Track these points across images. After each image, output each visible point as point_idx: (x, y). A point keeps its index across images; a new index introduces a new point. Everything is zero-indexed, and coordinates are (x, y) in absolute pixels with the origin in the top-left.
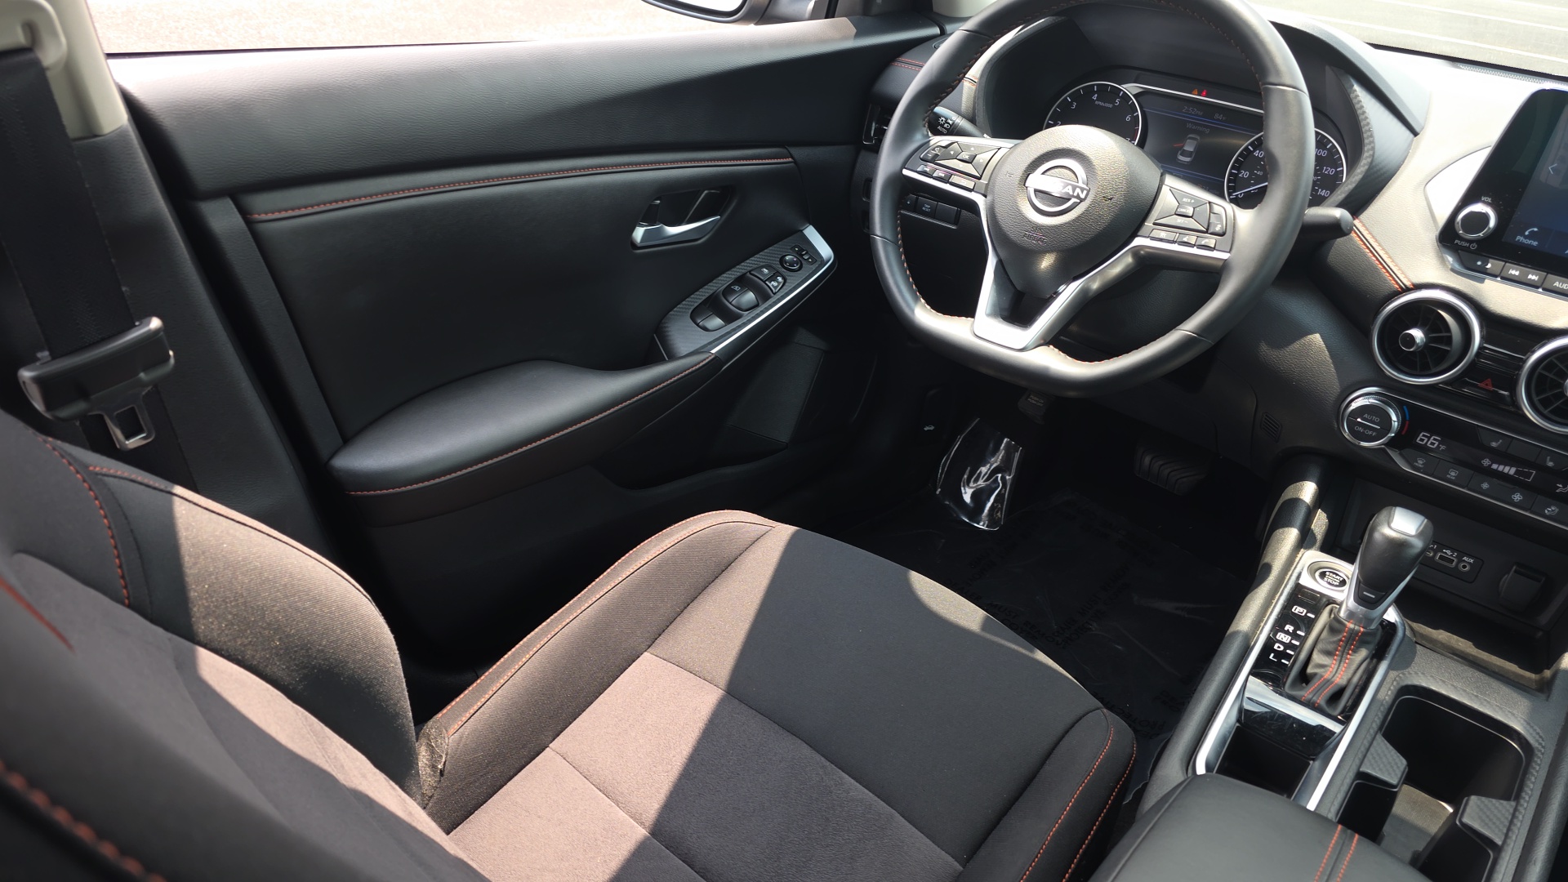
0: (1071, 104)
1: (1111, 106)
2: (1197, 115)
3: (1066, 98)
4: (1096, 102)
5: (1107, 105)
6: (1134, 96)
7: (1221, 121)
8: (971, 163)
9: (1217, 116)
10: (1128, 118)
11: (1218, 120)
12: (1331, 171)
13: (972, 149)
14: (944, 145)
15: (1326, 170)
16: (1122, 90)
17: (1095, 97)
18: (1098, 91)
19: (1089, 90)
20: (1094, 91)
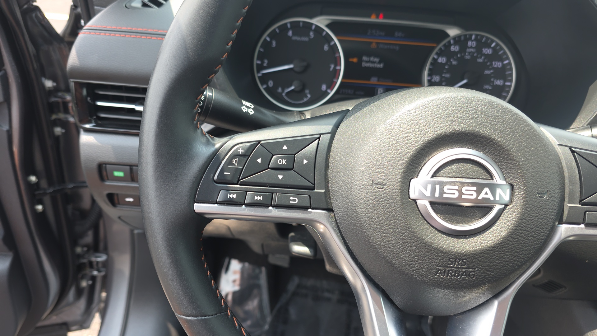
0: (270, 43)
1: (306, 39)
2: (379, 36)
3: (265, 38)
4: (293, 38)
5: (303, 39)
6: (327, 27)
7: (401, 38)
8: (292, 169)
9: (396, 34)
10: (326, 48)
11: (398, 37)
13: (285, 147)
14: (241, 151)
15: (495, 64)
16: (314, 24)
17: (290, 33)
18: (292, 28)
19: (284, 28)
20: (288, 30)
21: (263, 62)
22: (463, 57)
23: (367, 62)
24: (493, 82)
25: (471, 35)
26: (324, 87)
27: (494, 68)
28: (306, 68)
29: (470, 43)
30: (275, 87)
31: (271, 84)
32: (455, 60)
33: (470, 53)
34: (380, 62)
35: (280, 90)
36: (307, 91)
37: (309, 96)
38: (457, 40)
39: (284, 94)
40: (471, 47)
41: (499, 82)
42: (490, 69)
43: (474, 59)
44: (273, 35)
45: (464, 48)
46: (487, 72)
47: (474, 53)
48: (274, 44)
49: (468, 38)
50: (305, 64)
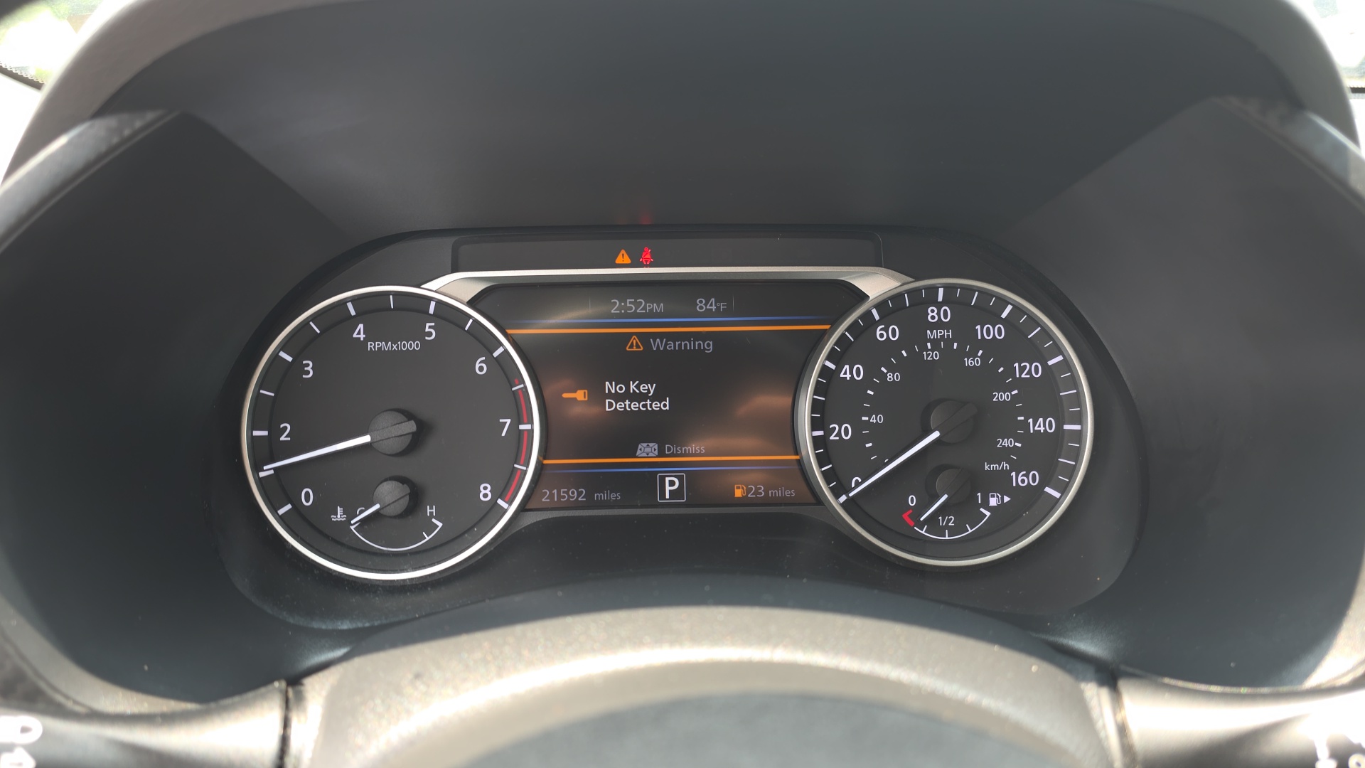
0: (297, 366)
1: (415, 346)
2: (651, 314)
3: (275, 356)
4: (370, 345)
5: (405, 346)
6: (472, 303)
7: (718, 313)
9: (701, 305)
10: (480, 366)
11: (708, 313)
12: (1033, 370)
15: (1022, 369)
16: (430, 299)
17: (360, 332)
18: (361, 315)
19: (336, 317)
20: (352, 322)
21: (275, 432)
22: (916, 357)
23: (618, 397)
24: (1026, 424)
25: (934, 289)
26: (485, 492)
27: (1019, 383)
28: (416, 442)
29: (932, 313)
30: (325, 504)
31: (307, 497)
32: (892, 369)
33: (935, 343)
34: (658, 397)
35: (340, 515)
36: (431, 510)
37: (440, 525)
38: (891, 307)
39: (352, 528)
40: (939, 325)
41: (1041, 426)
42: (1008, 388)
43: (952, 359)
44: (301, 344)
45: (915, 328)
46: (1001, 397)
47: (949, 342)
48: (310, 366)
49: (923, 300)
50: (411, 427)
